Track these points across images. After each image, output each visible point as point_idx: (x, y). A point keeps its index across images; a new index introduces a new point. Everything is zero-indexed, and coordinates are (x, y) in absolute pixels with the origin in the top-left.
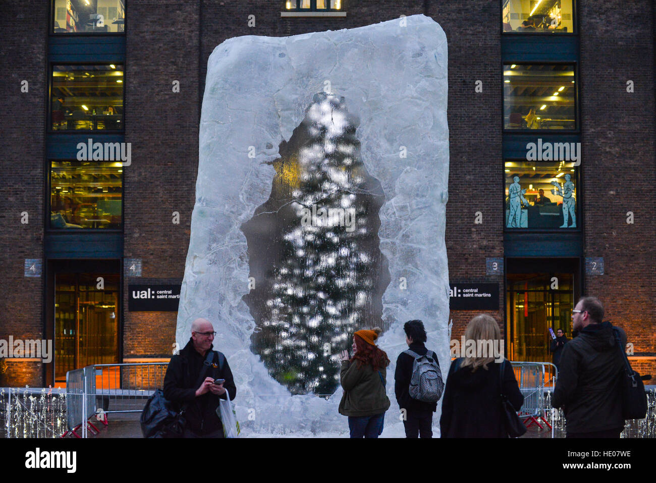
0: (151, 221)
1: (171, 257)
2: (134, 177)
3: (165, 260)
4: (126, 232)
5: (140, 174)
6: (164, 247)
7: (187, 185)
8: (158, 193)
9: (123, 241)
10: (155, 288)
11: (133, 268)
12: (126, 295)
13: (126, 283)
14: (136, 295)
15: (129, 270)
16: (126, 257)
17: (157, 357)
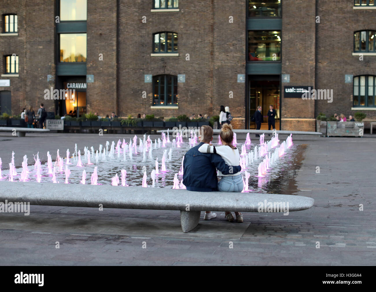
0: (294, 57)
1: (303, 74)
2: (286, 38)
3: (300, 75)
4: (283, 62)
5: (289, 37)
6: (300, 69)
7: (310, 41)
8: (297, 45)
9: (281, 67)
10: (296, 87)
11: (286, 78)
12: (283, 91)
13: (283, 85)
14: (287, 90)
15: (284, 79)
16: (282, 74)
17: (296, 118)
